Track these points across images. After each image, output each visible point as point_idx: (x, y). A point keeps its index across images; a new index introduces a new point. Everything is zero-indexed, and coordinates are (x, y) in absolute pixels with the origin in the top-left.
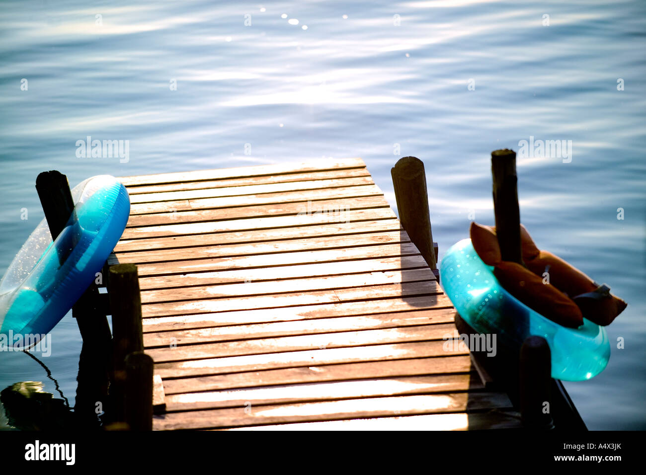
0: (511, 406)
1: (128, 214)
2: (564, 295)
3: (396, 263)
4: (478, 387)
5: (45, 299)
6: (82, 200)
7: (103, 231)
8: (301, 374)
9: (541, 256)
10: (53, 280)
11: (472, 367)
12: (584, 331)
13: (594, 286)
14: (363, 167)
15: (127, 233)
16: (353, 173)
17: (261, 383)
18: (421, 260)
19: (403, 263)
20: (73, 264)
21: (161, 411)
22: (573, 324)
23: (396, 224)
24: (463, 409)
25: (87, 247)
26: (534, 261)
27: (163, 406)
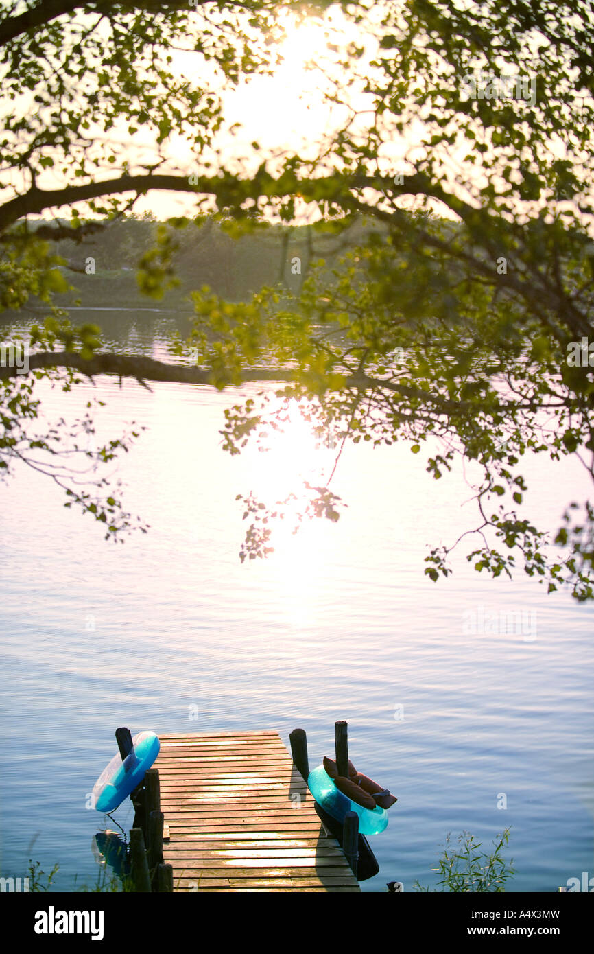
0: (339, 845)
1: (158, 751)
2: (368, 794)
3: (288, 780)
4: (324, 837)
5: (117, 789)
6: (137, 743)
7: (145, 758)
8: (237, 828)
9: (358, 775)
10: (121, 780)
11: (322, 827)
12: (376, 811)
13: (382, 789)
14: (277, 735)
15: (157, 761)
16: (272, 737)
17: (217, 831)
18: (302, 779)
19: (291, 780)
20: (131, 773)
21: (167, 841)
22: (371, 808)
23: (291, 762)
24: (315, 846)
25: (138, 764)
26: (354, 777)
27: (169, 838)
